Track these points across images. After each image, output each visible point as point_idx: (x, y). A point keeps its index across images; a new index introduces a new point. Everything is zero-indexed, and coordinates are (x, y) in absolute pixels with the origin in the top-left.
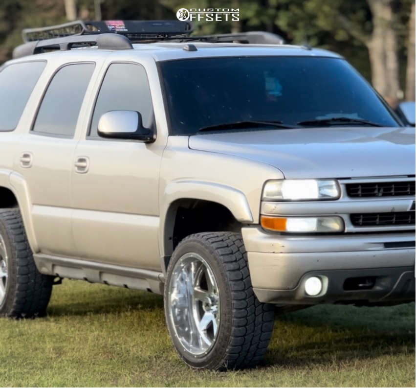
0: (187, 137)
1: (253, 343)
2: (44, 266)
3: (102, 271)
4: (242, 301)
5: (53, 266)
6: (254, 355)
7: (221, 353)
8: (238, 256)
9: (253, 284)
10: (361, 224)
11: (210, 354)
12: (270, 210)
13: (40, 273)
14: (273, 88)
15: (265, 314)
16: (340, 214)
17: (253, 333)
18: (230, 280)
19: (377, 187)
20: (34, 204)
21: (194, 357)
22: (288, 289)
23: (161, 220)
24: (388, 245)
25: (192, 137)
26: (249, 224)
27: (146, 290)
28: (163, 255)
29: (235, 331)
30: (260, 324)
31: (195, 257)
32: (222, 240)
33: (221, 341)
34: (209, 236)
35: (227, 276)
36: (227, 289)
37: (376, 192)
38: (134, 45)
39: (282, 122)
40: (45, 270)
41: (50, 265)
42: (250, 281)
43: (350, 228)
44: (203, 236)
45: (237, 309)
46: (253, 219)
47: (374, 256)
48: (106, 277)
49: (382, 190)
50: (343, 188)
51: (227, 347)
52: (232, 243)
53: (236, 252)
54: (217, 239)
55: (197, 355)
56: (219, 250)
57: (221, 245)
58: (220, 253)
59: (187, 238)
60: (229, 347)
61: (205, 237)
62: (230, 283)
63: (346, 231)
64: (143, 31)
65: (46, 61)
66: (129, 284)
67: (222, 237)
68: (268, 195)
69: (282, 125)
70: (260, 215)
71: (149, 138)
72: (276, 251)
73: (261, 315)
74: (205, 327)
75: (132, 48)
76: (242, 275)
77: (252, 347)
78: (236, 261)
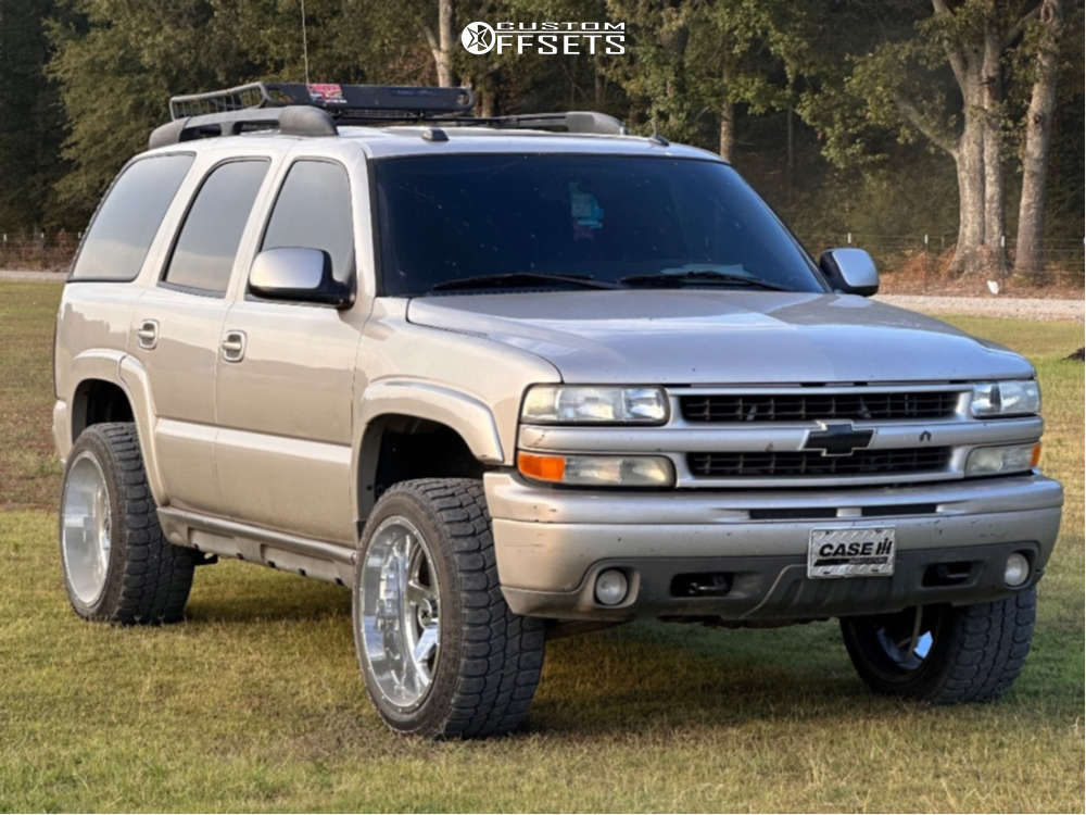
0: (406, 300)
1: (502, 689)
2: (175, 530)
3: (265, 544)
4: (482, 610)
5: (190, 530)
6: (506, 712)
7: (441, 707)
8: (478, 525)
9: (502, 579)
10: (707, 472)
11: (423, 707)
12: (533, 441)
13: (169, 543)
14: (586, 213)
15: (526, 635)
16: (666, 451)
17: (502, 672)
18: (461, 571)
19: (740, 403)
20: (158, 416)
21: (396, 710)
22: (564, 591)
23: (354, 453)
24: (755, 514)
25: (413, 302)
26: (495, 467)
27: (335, 582)
28: (356, 519)
29: (466, 665)
30: (515, 655)
31: (403, 524)
32: (453, 495)
33: (441, 683)
34: (428, 487)
35: (454, 562)
36: (453, 587)
37: (739, 413)
38: (340, 129)
39: (592, 276)
40: (177, 537)
41: (184, 529)
42: (496, 575)
43: (685, 480)
44: (418, 486)
45: (470, 624)
46: (503, 457)
47: (729, 534)
48: (272, 555)
49: (753, 410)
50: (673, 403)
51: (452, 696)
52: (472, 500)
53: (477, 517)
54: (442, 493)
55: (403, 708)
56: (443, 513)
57: (449, 503)
58: (445, 519)
59: (393, 487)
60: (456, 695)
61: (422, 488)
62: (460, 575)
63: (678, 484)
64: (377, 103)
65: (194, 154)
66: (309, 571)
67: (454, 489)
68: (530, 412)
69: (590, 282)
70: (517, 449)
71: (341, 301)
72: (540, 519)
73: (518, 638)
74: (424, 654)
75: (336, 133)
76: (484, 561)
77: (501, 696)
78: (473, 534)
